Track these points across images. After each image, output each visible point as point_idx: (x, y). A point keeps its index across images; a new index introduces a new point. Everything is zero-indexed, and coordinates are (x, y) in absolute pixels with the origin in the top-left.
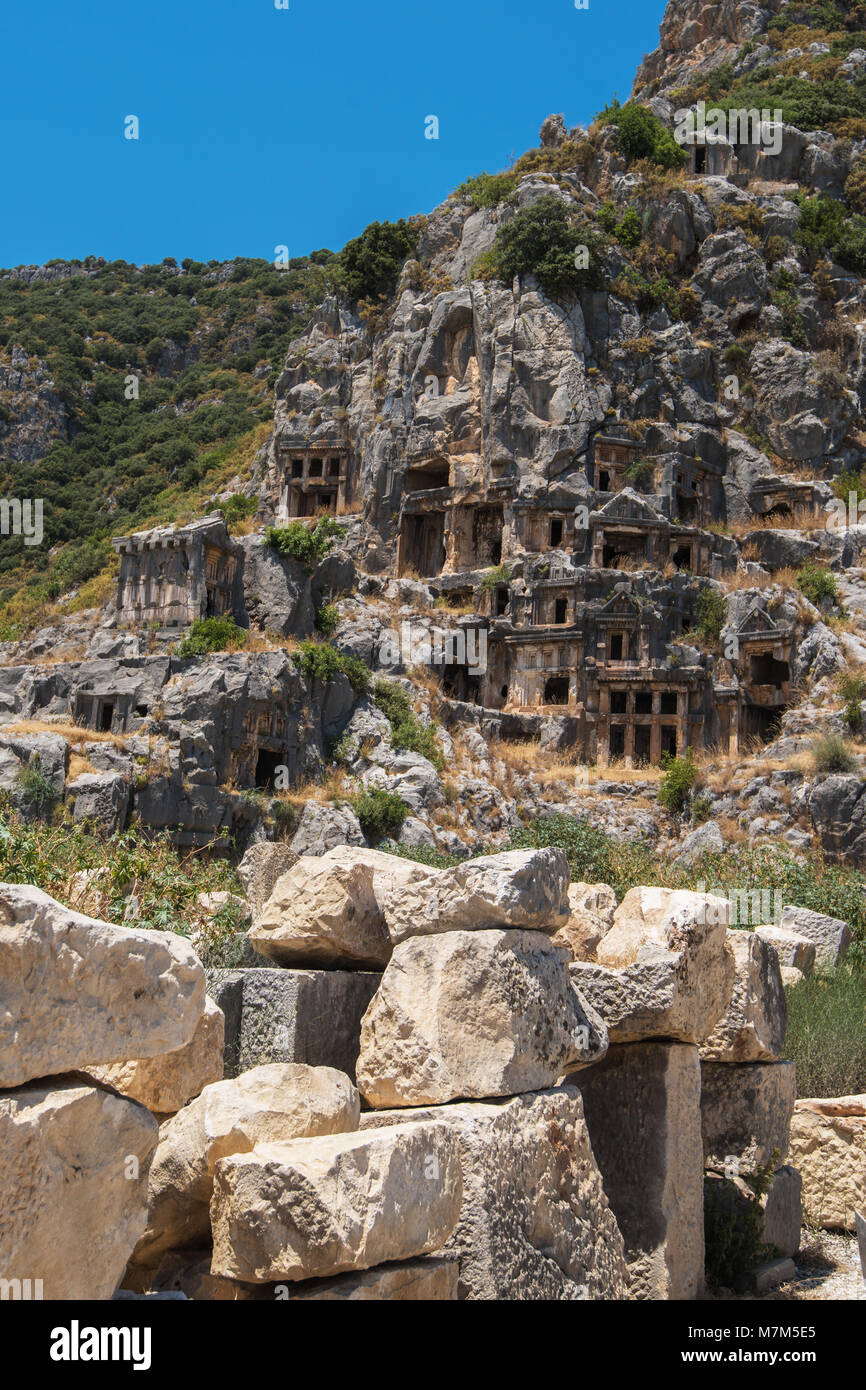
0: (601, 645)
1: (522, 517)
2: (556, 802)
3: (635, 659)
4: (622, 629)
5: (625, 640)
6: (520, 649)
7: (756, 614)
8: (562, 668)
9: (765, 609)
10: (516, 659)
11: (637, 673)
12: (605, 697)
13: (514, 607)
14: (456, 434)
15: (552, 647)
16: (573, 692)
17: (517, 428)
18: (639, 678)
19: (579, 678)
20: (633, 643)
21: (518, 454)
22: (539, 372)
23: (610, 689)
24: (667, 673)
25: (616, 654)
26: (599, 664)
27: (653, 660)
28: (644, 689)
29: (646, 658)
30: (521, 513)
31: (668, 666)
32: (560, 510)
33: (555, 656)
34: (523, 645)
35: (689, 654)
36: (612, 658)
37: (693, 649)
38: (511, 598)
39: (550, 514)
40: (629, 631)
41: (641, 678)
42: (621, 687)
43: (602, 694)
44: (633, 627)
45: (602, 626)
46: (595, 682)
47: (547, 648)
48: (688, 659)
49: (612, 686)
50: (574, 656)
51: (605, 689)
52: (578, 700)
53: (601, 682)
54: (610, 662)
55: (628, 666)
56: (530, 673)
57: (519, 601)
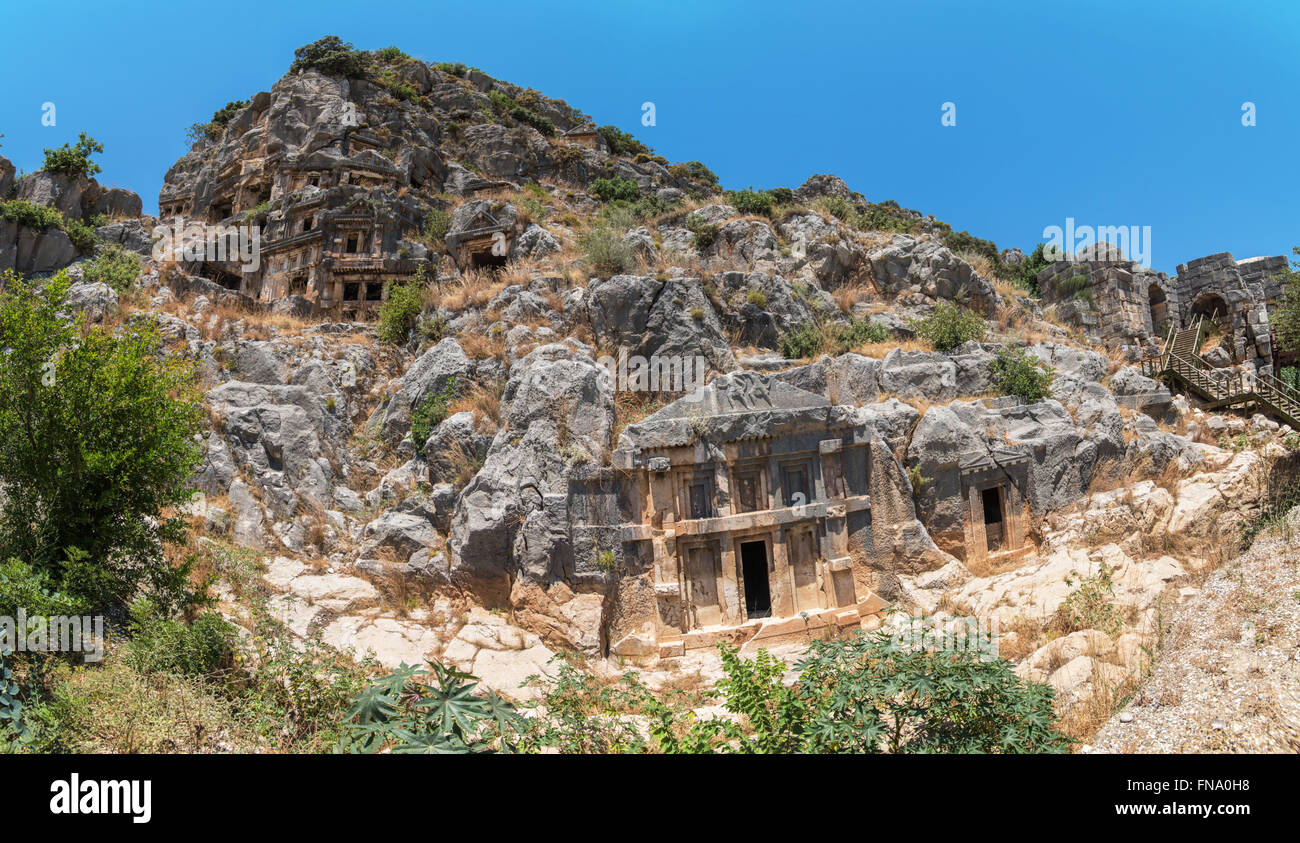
0: (337, 240)
1: (286, 175)
2: (257, 340)
3: (368, 251)
4: (358, 230)
5: (360, 238)
6: (272, 257)
7: (480, 216)
8: (303, 266)
9: (488, 211)
10: (268, 267)
11: (369, 263)
12: (339, 288)
13: (270, 229)
14: (249, 149)
15: (297, 251)
16: (310, 284)
17: (289, 128)
18: (371, 267)
19: (317, 272)
20: (368, 241)
21: (288, 142)
22: (311, 102)
23: (343, 281)
24: (397, 264)
25: (351, 248)
26: (334, 255)
27: (385, 253)
28: (375, 280)
29: (378, 252)
30: (285, 172)
31: (398, 258)
32: (317, 171)
33: (299, 259)
34: (274, 253)
35: (418, 248)
36: (348, 252)
37: (421, 245)
38: (268, 222)
39: (309, 174)
40: (364, 231)
41: (373, 267)
42: (354, 278)
43: (336, 285)
44: (368, 227)
45: (339, 226)
46: (331, 274)
47: (292, 254)
48: (416, 252)
49: (347, 277)
50: (314, 254)
51: (339, 279)
52: (315, 289)
53: (337, 274)
54: (345, 255)
55: (361, 258)
56: (278, 276)
57: (275, 223)
